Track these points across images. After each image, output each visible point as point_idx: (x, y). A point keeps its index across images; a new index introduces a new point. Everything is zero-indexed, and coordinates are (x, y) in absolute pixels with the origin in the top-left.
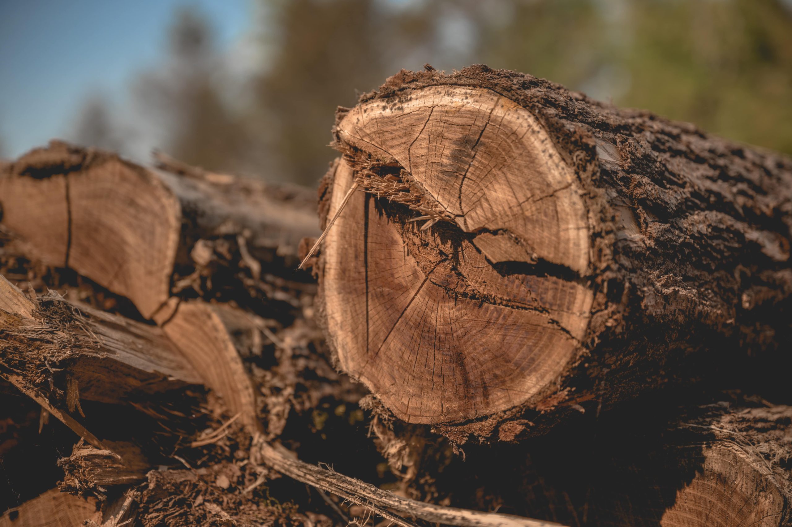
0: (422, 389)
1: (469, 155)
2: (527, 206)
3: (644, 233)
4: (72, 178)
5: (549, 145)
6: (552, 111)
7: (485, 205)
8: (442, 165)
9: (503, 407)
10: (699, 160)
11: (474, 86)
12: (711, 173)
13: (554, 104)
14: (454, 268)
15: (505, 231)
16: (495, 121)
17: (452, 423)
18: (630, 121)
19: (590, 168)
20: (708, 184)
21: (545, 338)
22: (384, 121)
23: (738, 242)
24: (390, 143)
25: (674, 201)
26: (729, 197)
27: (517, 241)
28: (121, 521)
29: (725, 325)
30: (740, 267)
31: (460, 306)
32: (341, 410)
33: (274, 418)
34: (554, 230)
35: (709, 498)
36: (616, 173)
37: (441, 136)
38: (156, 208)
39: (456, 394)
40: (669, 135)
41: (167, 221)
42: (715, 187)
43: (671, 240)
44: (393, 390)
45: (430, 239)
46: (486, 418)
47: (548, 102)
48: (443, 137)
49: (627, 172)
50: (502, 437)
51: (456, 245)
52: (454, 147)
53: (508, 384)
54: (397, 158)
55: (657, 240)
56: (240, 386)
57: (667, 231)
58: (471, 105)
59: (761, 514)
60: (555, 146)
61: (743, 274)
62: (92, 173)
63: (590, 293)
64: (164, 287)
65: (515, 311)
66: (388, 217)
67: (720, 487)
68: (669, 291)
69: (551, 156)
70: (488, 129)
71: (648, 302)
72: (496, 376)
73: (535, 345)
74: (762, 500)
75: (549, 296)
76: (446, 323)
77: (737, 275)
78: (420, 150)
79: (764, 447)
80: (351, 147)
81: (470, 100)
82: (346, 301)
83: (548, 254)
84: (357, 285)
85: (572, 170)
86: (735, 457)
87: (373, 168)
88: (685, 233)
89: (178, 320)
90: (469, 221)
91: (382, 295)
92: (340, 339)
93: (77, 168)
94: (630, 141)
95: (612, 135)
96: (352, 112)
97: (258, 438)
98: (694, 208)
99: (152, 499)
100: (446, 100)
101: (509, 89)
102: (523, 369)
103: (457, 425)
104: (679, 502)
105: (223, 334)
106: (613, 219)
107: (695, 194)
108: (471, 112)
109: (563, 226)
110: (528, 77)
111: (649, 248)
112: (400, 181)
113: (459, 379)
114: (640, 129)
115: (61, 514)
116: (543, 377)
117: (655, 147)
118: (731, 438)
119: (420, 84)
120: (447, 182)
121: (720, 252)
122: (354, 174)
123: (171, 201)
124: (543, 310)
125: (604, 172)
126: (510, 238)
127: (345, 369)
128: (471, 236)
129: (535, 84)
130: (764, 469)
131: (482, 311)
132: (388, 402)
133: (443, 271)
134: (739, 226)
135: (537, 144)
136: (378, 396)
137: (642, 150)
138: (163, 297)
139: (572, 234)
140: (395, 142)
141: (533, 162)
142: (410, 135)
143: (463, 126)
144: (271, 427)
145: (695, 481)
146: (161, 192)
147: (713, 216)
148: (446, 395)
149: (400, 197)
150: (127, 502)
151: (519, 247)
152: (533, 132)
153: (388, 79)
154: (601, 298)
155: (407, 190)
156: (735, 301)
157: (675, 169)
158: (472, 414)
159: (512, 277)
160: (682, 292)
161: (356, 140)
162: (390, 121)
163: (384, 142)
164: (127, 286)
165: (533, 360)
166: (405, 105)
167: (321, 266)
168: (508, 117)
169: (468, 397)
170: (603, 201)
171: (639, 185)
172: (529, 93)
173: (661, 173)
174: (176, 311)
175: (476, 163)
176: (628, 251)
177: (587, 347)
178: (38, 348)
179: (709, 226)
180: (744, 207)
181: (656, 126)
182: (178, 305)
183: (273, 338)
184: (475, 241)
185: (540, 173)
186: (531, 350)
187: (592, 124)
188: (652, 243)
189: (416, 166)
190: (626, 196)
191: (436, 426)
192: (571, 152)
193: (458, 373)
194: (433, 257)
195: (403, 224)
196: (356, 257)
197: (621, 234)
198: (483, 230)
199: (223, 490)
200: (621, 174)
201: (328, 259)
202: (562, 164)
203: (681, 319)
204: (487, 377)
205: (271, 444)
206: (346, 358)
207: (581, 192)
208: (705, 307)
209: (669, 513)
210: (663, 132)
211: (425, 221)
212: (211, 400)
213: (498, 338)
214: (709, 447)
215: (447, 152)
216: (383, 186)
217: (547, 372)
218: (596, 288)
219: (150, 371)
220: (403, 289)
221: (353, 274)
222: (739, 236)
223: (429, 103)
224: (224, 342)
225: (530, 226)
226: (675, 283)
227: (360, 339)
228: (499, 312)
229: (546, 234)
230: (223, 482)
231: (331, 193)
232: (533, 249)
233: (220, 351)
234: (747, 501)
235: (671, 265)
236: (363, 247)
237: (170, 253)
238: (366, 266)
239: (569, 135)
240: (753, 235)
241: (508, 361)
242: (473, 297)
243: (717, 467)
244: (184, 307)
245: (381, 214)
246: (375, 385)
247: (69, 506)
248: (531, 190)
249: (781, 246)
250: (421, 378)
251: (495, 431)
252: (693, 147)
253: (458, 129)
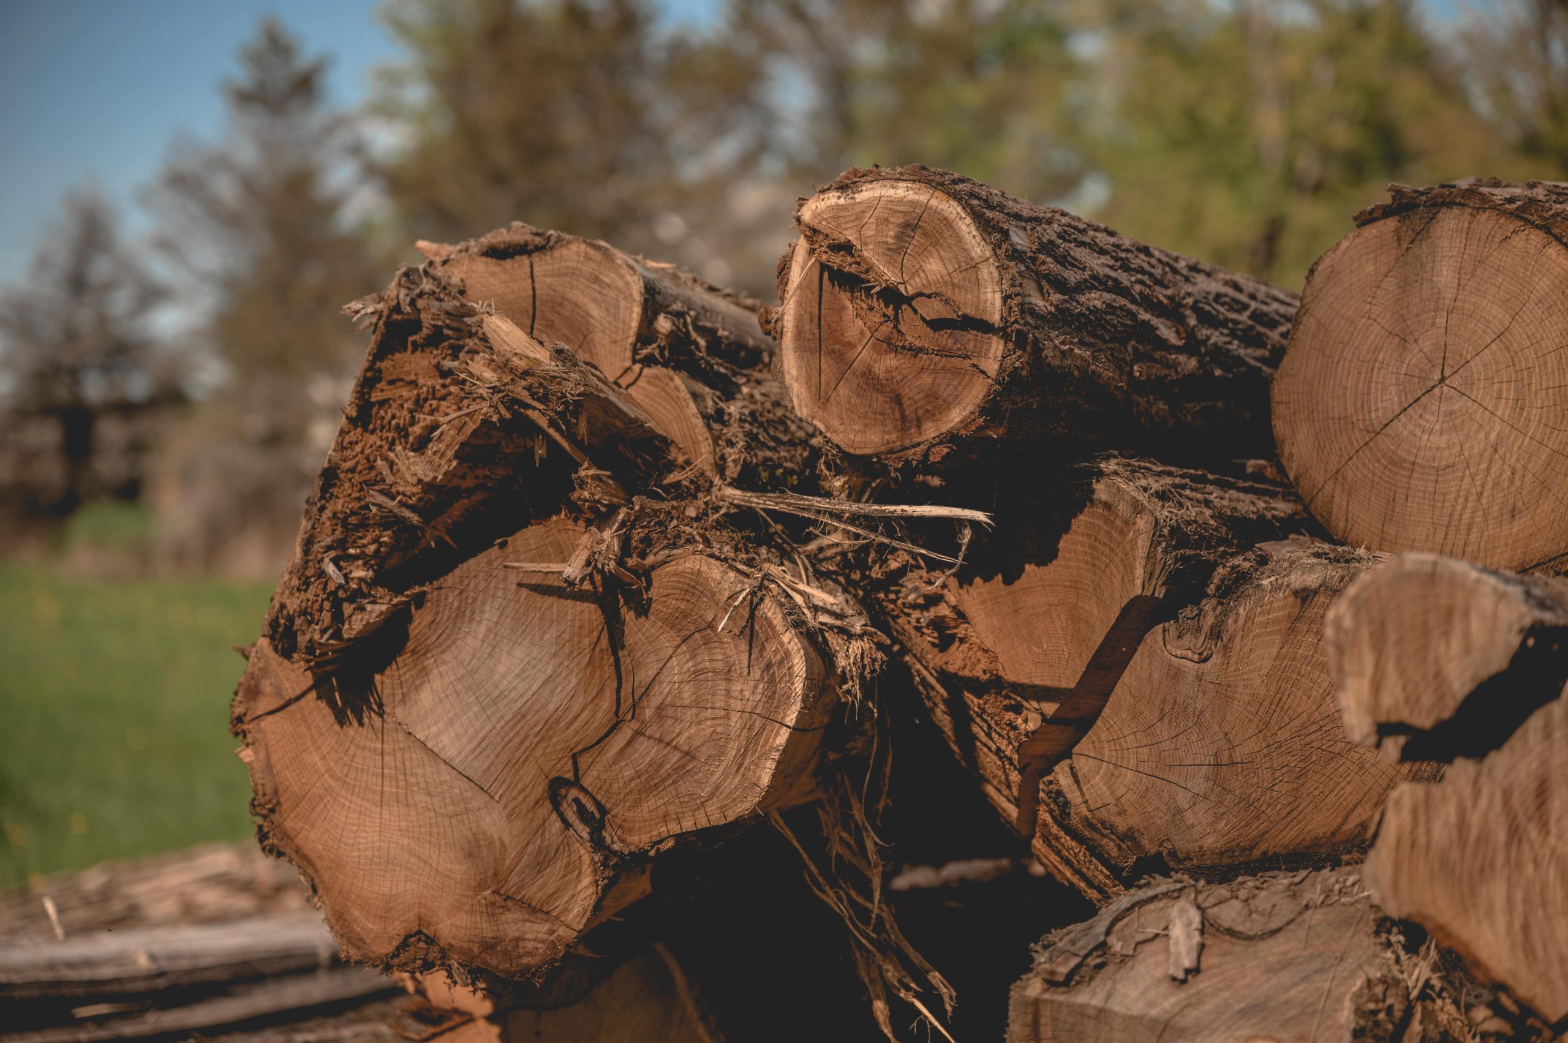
0: (866, 426)
1: (909, 236)
2: (955, 275)
3: (1047, 301)
4: (536, 258)
5: (973, 228)
6: (976, 202)
7: (922, 275)
8: (887, 243)
9: (933, 435)
10: (1102, 252)
11: (914, 181)
12: (1111, 262)
13: (978, 197)
14: (895, 327)
15: (937, 294)
16: (930, 209)
17: (891, 451)
18: (1042, 215)
19: (1004, 246)
20: (1107, 271)
21: (967, 379)
22: (838, 208)
23: (1131, 320)
24: (844, 226)
25: (1073, 279)
26: (1126, 283)
27: (947, 302)
28: (617, 531)
29: (1117, 388)
30: (1133, 342)
31: (899, 357)
32: (780, 471)
33: (731, 464)
34: (976, 293)
35: (1097, 522)
36: (1025, 253)
37: (886, 221)
38: (621, 284)
39: (894, 427)
40: (1076, 228)
41: (631, 295)
42: (1113, 274)
43: (1069, 309)
44: (842, 428)
45: (875, 304)
46: (918, 444)
47: (973, 195)
48: (888, 222)
49: (1034, 253)
50: (932, 459)
51: (897, 308)
52: (897, 229)
53: (937, 416)
54: (850, 238)
55: (1056, 307)
56: (700, 438)
57: (1066, 301)
58: (911, 196)
59: (1138, 532)
60: (977, 229)
61: (1135, 349)
62: (556, 253)
63: (1002, 342)
64: (628, 354)
65: (944, 359)
66: (840, 287)
67: (1106, 513)
68: (1066, 347)
69: (974, 237)
70: (925, 215)
71: (1048, 353)
72: (927, 411)
73: (959, 384)
74: (1138, 521)
75: (971, 346)
76: (887, 371)
77: (1130, 349)
78: (870, 231)
79: (1143, 483)
80: (810, 228)
81: (911, 192)
82: (801, 358)
83: (970, 311)
84: (812, 345)
85: (990, 247)
86: (1118, 488)
87: (829, 246)
88: (1082, 305)
89: (642, 382)
90: (909, 287)
91: (833, 351)
92: (795, 390)
93: (540, 249)
94: (1038, 228)
95: (1023, 224)
96: (811, 201)
97: (717, 480)
98: (1092, 288)
99: (638, 518)
100: (891, 192)
101: (942, 184)
102: (949, 404)
103: (894, 453)
104: (1073, 527)
105: (684, 394)
106: (1021, 285)
107: (1093, 277)
108: (911, 202)
109: (983, 291)
110: (957, 175)
111: (1050, 313)
112: (853, 256)
113: (898, 415)
114: (1049, 222)
115: (551, 539)
116: (964, 409)
117: (1060, 236)
118: (1116, 473)
119: (869, 179)
120: (891, 257)
121: (1113, 326)
122: (812, 251)
123: (636, 278)
124: (967, 357)
125: (1015, 250)
126: (941, 300)
127: (799, 414)
128: (909, 300)
129: (962, 181)
130: (1142, 497)
131: (917, 360)
132: (836, 439)
133: (886, 329)
134: (1133, 307)
135: (964, 227)
136: (828, 435)
137: (1047, 237)
138: (628, 364)
139: (989, 296)
140: (849, 225)
141: (960, 241)
142: (861, 219)
143: (904, 213)
144: (727, 473)
145: (1086, 509)
146: (625, 270)
147: (1108, 297)
148: (887, 429)
149: (853, 269)
150: (621, 517)
151: (948, 307)
152: (961, 218)
153: (842, 174)
154: (1011, 346)
155: (858, 263)
156: (1127, 369)
157: (1078, 255)
158: (907, 443)
159: (942, 332)
160: (1077, 351)
161: (815, 223)
162: (844, 208)
163: (839, 225)
164: (591, 354)
165: (957, 396)
166: (857, 196)
167: (779, 330)
168: (941, 206)
169: (904, 429)
170: (1014, 271)
171: (1044, 263)
172: (958, 187)
173: (1065, 257)
174: (640, 374)
175: (914, 242)
176: (1032, 312)
177: (999, 383)
178: (559, 384)
179: (1104, 302)
180: (1141, 294)
181: (1064, 220)
182: (641, 370)
183: (721, 405)
184: (913, 303)
185: (966, 250)
186: (956, 389)
187: (1008, 214)
188: (1053, 310)
189: (866, 244)
190: (1032, 271)
191: (877, 455)
192: (990, 234)
193: (897, 410)
194: (878, 319)
195: (852, 292)
196: (811, 321)
197: (1027, 299)
198: (920, 294)
199: (692, 518)
200: (1029, 254)
201: (785, 323)
202: (983, 243)
203: (1076, 373)
204: (920, 412)
205: (730, 485)
206: (800, 406)
207: (997, 264)
208: (1098, 367)
209: (1065, 537)
210: (1069, 225)
211: (873, 287)
212: (672, 449)
213: (930, 380)
214: (1098, 481)
215: (891, 233)
216: (838, 260)
217: (968, 405)
218: (1006, 337)
219: (633, 415)
220: (851, 346)
221: (808, 336)
222: (1133, 315)
223: (877, 194)
224: (685, 400)
225: (957, 291)
226: (1072, 343)
227: (813, 388)
228: (931, 360)
229: (969, 296)
230: (691, 512)
231: (789, 268)
232: (959, 308)
233: (681, 409)
234: (1126, 523)
235: (1069, 330)
236: (817, 312)
237: (635, 324)
238: (820, 328)
239: (988, 221)
240: (1145, 316)
241: (937, 398)
242: (910, 349)
243: (1104, 497)
244: (646, 371)
245: (834, 285)
246: (826, 426)
247: (560, 531)
248: (959, 263)
249: (1177, 332)
250: (865, 417)
251: (926, 455)
252: (1097, 241)
253: (901, 215)
